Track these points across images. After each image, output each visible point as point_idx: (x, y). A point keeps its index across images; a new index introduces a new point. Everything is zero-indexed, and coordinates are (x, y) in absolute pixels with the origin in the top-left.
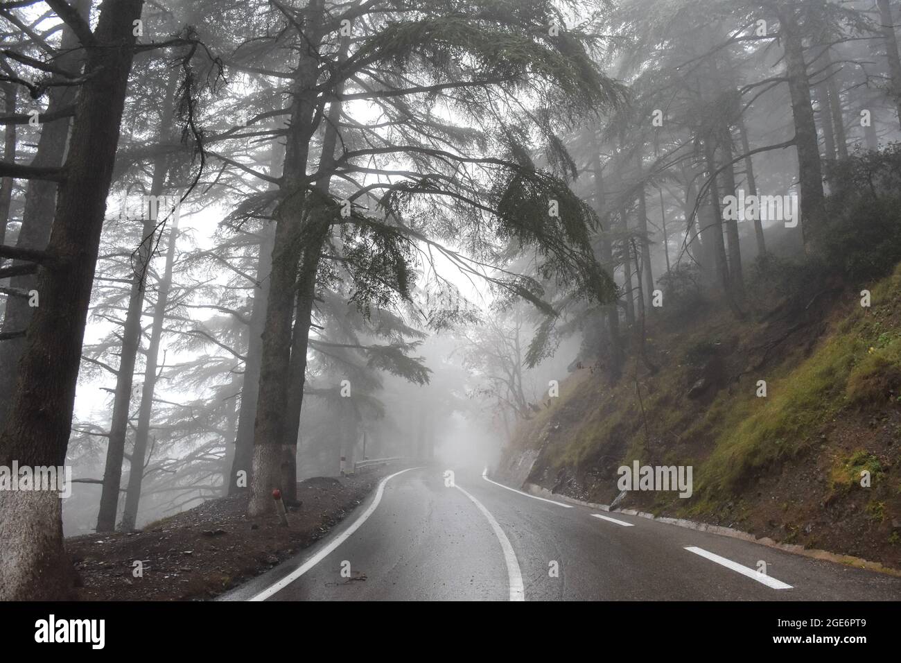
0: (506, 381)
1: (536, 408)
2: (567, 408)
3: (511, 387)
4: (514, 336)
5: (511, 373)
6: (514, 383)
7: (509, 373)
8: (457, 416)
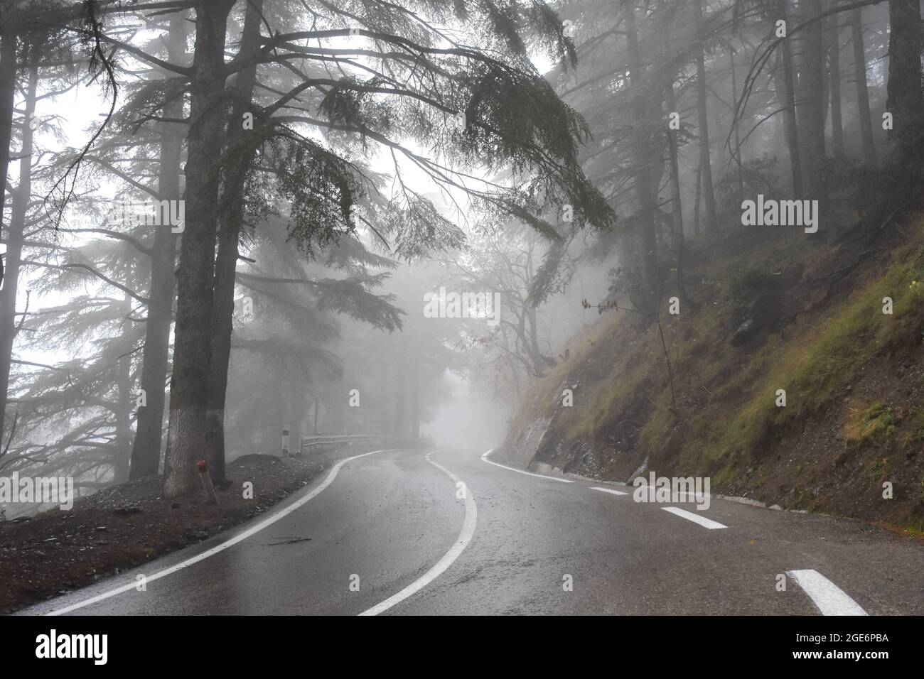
0: (513, 326)
1: (551, 362)
2: (589, 361)
3: (521, 334)
4: (524, 262)
5: (520, 314)
6: (524, 329)
7: (517, 315)
8: (450, 375)
